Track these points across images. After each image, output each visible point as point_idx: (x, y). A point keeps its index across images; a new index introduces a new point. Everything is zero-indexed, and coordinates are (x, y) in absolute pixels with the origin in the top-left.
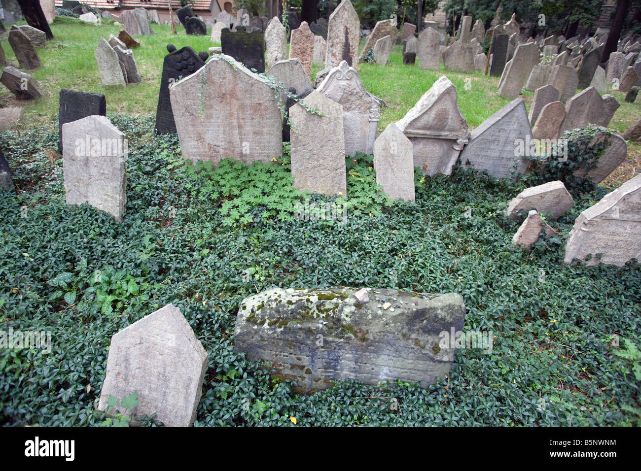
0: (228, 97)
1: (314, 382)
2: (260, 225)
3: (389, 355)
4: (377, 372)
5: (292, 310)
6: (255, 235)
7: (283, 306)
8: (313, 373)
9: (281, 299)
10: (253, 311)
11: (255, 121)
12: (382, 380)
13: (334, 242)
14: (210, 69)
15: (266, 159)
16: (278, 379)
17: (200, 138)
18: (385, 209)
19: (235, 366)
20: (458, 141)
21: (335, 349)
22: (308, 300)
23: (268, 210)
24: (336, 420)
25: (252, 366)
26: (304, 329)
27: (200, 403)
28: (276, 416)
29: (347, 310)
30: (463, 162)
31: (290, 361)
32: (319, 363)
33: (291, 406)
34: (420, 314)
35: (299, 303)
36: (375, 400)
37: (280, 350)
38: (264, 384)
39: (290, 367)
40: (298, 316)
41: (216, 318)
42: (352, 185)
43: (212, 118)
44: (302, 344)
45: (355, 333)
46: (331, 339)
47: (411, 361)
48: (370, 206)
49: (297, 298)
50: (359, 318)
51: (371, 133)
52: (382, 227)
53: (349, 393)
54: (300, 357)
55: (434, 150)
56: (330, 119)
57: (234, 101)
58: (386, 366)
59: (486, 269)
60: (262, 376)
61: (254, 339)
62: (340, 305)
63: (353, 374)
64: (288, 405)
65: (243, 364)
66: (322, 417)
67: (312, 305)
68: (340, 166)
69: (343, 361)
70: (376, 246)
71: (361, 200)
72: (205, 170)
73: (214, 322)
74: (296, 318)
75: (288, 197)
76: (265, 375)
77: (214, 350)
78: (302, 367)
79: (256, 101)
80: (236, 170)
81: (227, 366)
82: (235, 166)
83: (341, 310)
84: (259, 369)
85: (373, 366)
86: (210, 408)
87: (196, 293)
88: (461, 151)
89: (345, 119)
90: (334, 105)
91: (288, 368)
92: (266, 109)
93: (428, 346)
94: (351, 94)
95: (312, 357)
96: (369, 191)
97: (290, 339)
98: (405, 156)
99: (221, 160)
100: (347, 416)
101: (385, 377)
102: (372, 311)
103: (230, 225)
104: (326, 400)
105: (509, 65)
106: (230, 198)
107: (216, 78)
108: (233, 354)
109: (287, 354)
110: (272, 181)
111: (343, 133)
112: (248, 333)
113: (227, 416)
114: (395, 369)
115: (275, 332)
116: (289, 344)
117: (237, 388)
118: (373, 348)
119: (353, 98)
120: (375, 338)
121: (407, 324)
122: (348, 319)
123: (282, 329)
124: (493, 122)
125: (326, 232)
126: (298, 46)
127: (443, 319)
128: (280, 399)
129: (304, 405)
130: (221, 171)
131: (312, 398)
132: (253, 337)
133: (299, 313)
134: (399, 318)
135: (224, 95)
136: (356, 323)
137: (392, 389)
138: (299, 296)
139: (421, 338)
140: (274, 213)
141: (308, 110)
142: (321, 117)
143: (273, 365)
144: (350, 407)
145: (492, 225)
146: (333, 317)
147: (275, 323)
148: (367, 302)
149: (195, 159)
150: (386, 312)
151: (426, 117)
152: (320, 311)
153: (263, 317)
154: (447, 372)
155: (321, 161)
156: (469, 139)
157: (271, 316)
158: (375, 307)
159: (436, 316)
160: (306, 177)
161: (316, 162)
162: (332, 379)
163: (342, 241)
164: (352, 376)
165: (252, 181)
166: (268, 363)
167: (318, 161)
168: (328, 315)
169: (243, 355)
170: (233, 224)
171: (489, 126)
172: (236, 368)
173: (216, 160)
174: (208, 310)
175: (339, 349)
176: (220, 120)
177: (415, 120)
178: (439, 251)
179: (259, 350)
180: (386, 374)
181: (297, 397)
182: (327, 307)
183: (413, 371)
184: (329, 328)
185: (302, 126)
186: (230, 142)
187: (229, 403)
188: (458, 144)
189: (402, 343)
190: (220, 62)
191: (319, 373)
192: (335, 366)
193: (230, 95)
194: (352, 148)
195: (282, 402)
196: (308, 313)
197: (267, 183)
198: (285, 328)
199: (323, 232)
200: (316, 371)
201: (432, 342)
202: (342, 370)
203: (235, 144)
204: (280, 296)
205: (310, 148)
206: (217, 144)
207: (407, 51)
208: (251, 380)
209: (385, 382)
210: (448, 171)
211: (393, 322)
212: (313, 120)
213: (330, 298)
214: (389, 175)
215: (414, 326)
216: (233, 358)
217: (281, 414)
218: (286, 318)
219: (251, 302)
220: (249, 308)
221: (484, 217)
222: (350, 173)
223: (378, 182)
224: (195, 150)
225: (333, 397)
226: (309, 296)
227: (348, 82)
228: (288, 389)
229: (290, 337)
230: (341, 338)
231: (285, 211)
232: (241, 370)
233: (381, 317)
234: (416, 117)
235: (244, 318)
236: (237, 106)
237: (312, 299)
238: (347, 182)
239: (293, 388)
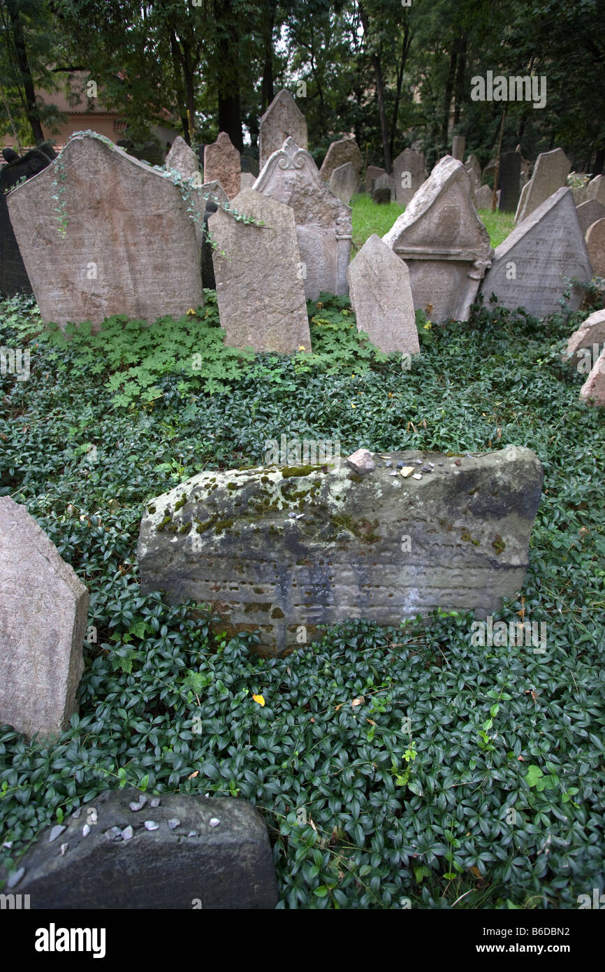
0: (106, 206)
1: (289, 632)
2: (175, 403)
3: (417, 565)
4: (398, 599)
5: (237, 497)
6: (168, 419)
7: (222, 494)
8: (287, 615)
9: (217, 483)
10: (167, 513)
11: (155, 247)
12: (408, 615)
13: (300, 416)
14: (70, 157)
15: (179, 312)
16: (224, 634)
17: (67, 283)
18: (375, 366)
19: (144, 616)
20: (477, 264)
21: (322, 563)
22: (265, 480)
23: (187, 380)
24: (336, 690)
25: (175, 612)
26: (263, 531)
27: (81, 683)
28: (226, 693)
29: (337, 488)
30: (486, 299)
31: (242, 597)
32: (296, 595)
33: (252, 677)
34: (467, 481)
35: (250, 485)
36: (401, 650)
37: (222, 578)
38: (201, 645)
39: (243, 608)
40: (250, 510)
41: (106, 542)
42: (319, 337)
43: (83, 245)
44: (262, 561)
45: (355, 529)
46: (312, 544)
47: (456, 572)
48: (351, 362)
49: (246, 478)
50: (360, 499)
51: (341, 259)
52: (375, 389)
53: (354, 643)
54: (260, 586)
55: (442, 279)
56: (275, 232)
57: (117, 214)
58: (414, 586)
59: (547, 439)
60: (195, 630)
61: (174, 563)
62: (323, 482)
63: (357, 610)
64: (247, 675)
65: (159, 610)
66: (310, 688)
67: (274, 488)
68: (297, 304)
69: (337, 586)
70: (369, 414)
71: (336, 354)
72: (81, 335)
73: (102, 549)
74: (247, 514)
75: (218, 359)
76: (201, 628)
77: (104, 592)
78: (266, 607)
79: (153, 210)
80: (131, 331)
81: (129, 614)
82: (129, 326)
83: (327, 490)
84: (186, 618)
85: (392, 590)
86: (101, 691)
87: (67, 506)
88: (482, 281)
89: (298, 237)
90: (280, 209)
91: (239, 610)
92: (171, 224)
93: (485, 541)
94: (305, 194)
95: (282, 583)
96: (347, 341)
97: (239, 553)
98: (398, 285)
99: (106, 320)
100: (354, 681)
101: (412, 609)
102: (382, 483)
103: (125, 405)
104: (314, 661)
105: (527, 189)
106: (122, 368)
107: (82, 173)
108: (140, 596)
109: (234, 584)
110: (189, 341)
111: (297, 252)
112: (163, 552)
113: (134, 701)
114: (430, 590)
115: (211, 543)
116: (239, 563)
117: (151, 654)
118: (388, 554)
119: (308, 201)
120: (391, 533)
121: (446, 501)
122: (340, 504)
123: (223, 536)
124: (526, 229)
125: (286, 404)
126: (216, 171)
127: (507, 488)
128: (231, 665)
129: (275, 672)
130: (107, 334)
131: (288, 660)
132: (171, 560)
133: (251, 504)
134: (432, 489)
135: (98, 202)
136: (355, 508)
137: (427, 629)
138: (249, 474)
139: (471, 527)
140: (197, 385)
141: (238, 218)
142: (259, 228)
143: (214, 609)
144: (358, 665)
145: (544, 378)
146: (313, 505)
147: (209, 526)
148: (371, 470)
149: (63, 321)
150: (407, 482)
151: (425, 224)
152: (288, 497)
153: (186, 519)
154: (519, 585)
155: (267, 300)
156: (493, 260)
157: (201, 515)
158: (387, 476)
159: (494, 483)
160: (245, 328)
161: (258, 303)
162: (321, 623)
163: (312, 414)
164: (356, 613)
165: (158, 345)
166: (203, 605)
167: (261, 300)
168: (303, 503)
169: (157, 595)
170: (130, 404)
171: (521, 235)
172: (147, 619)
173: (98, 321)
174: (89, 529)
175: (329, 563)
176: (96, 249)
177: (409, 230)
178: (470, 417)
179: (184, 582)
180: (415, 603)
181: (261, 661)
182: (300, 488)
183: (462, 591)
184: (308, 525)
185: (231, 246)
186: (117, 287)
187: (138, 680)
188: (476, 269)
189: (441, 537)
190: (86, 142)
191: (297, 615)
192: (325, 596)
193: (109, 202)
194: (314, 286)
195: (235, 671)
196: (267, 503)
197: (182, 344)
198: (228, 532)
199: (280, 404)
200: (291, 611)
201: (491, 534)
202: (336, 604)
203: (125, 290)
204: (214, 480)
205: (247, 281)
206: (97, 292)
207: (377, 187)
208: (174, 636)
209: (413, 618)
210: (464, 316)
211: (422, 499)
212: (248, 235)
213: (304, 472)
214: (376, 315)
215: (458, 505)
216: (140, 602)
217: (234, 688)
218: (230, 516)
219: (164, 502)
220: (160, 509)
221: (530, 367)
222: (313, 320)
223: (359, 327)
224: (60, 306)
225: (327, 655)
226: (267, 473)
227: (299, 173)
228: (244, 648)
229: (238, 549)
230: (330, 540)
231: (215, 379)
232: (156, 622)
233: (399, 491)
234: (409, 223)
235: (153, 528)
236: (122, 223)
237: (271, 477)
238: (312, 334)
239: (253, 647)
